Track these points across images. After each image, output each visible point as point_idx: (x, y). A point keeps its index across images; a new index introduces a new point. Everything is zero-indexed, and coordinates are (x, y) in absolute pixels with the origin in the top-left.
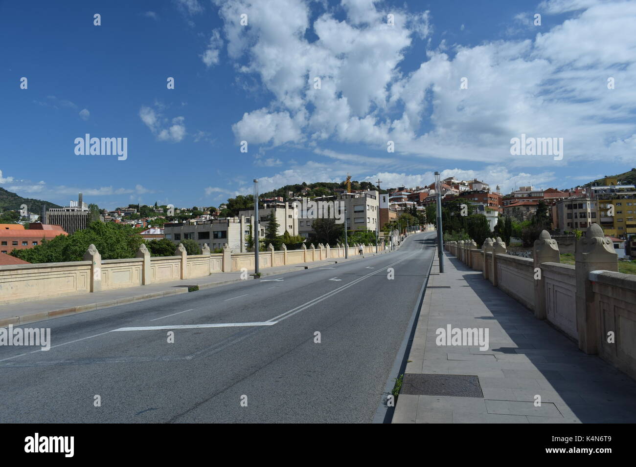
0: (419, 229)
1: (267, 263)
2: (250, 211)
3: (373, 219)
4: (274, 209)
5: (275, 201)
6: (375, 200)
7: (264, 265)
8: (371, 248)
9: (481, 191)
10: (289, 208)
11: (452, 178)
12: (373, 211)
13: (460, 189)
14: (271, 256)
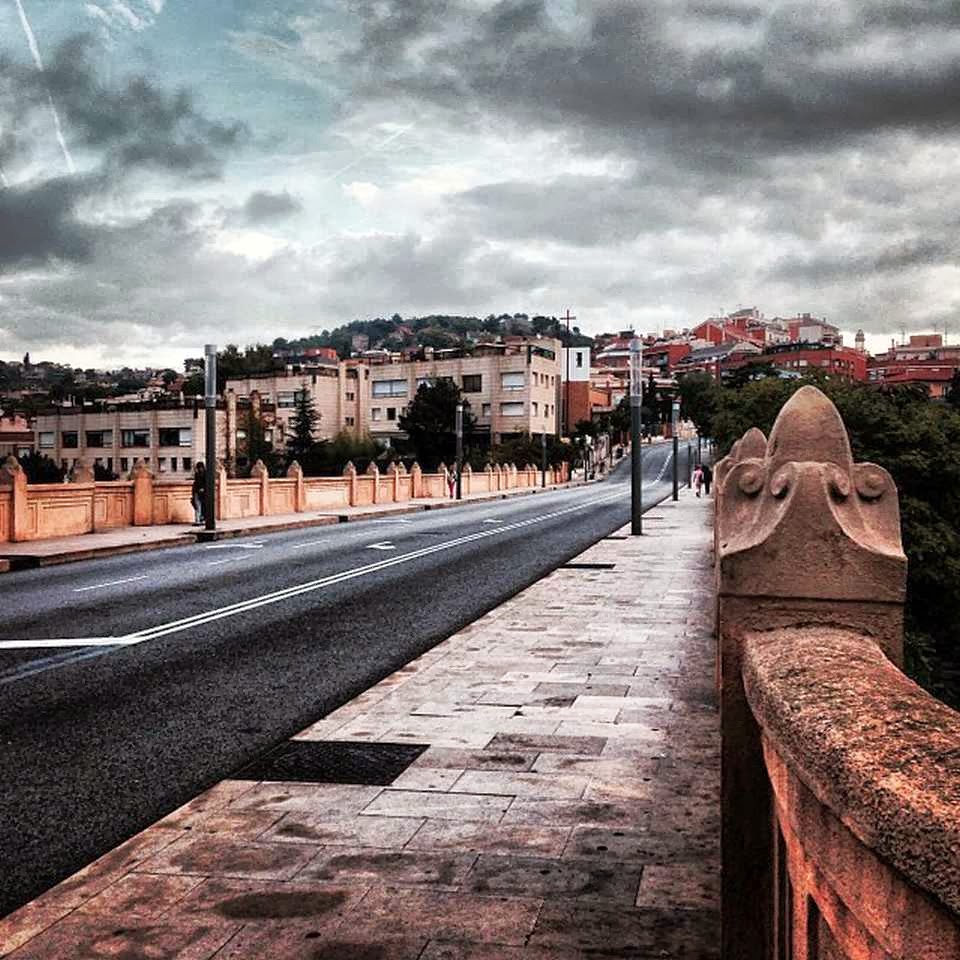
0: (661, 433)
1: (248, 507)
2: (252, 381)
3: (547, 406)
4: (309, 378)
5: (314, 359)
6: (550, 361)
7: (242, 510)
8: (532, 476)
9: (815, 344)
10: (348, 377)
11: (749, 312)
12: (547, 387)
13: (767, 338)
14: (261, 489)
